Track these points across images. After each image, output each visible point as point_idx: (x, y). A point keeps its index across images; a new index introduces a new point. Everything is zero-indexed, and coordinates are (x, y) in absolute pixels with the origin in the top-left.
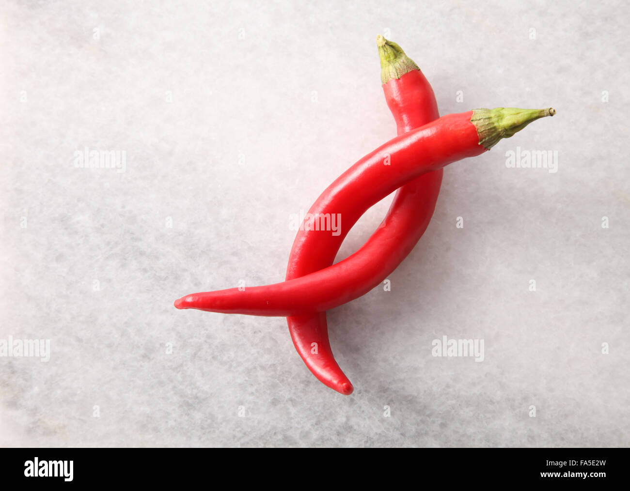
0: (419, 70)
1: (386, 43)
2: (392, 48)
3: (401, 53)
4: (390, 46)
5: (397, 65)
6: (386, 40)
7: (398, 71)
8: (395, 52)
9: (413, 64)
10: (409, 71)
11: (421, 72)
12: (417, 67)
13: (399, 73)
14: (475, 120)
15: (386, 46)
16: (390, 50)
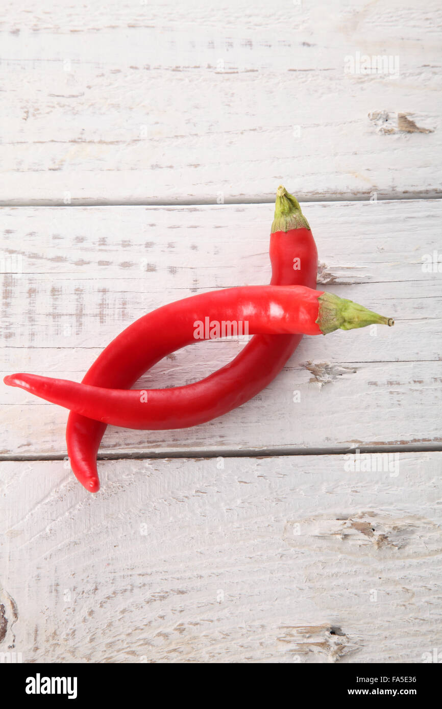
0: (310, 230)
1: (285, 195)
2: (289, 201)
3: (297, 208)
4: (288, 199)
5: (288, 219)
6: (286, 192)
7: (288, 225)
8: (291, 206)
9: (305, 222)
10: (299, 227)
11: (311, 232)
12: (308, 227)
13: (288, 227)
14: (322, 300)
15: (284, 197)
16: (286, 202)
